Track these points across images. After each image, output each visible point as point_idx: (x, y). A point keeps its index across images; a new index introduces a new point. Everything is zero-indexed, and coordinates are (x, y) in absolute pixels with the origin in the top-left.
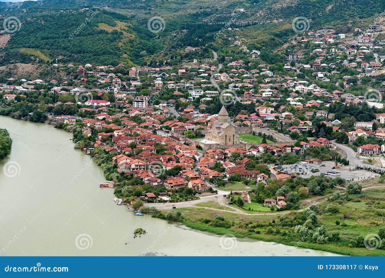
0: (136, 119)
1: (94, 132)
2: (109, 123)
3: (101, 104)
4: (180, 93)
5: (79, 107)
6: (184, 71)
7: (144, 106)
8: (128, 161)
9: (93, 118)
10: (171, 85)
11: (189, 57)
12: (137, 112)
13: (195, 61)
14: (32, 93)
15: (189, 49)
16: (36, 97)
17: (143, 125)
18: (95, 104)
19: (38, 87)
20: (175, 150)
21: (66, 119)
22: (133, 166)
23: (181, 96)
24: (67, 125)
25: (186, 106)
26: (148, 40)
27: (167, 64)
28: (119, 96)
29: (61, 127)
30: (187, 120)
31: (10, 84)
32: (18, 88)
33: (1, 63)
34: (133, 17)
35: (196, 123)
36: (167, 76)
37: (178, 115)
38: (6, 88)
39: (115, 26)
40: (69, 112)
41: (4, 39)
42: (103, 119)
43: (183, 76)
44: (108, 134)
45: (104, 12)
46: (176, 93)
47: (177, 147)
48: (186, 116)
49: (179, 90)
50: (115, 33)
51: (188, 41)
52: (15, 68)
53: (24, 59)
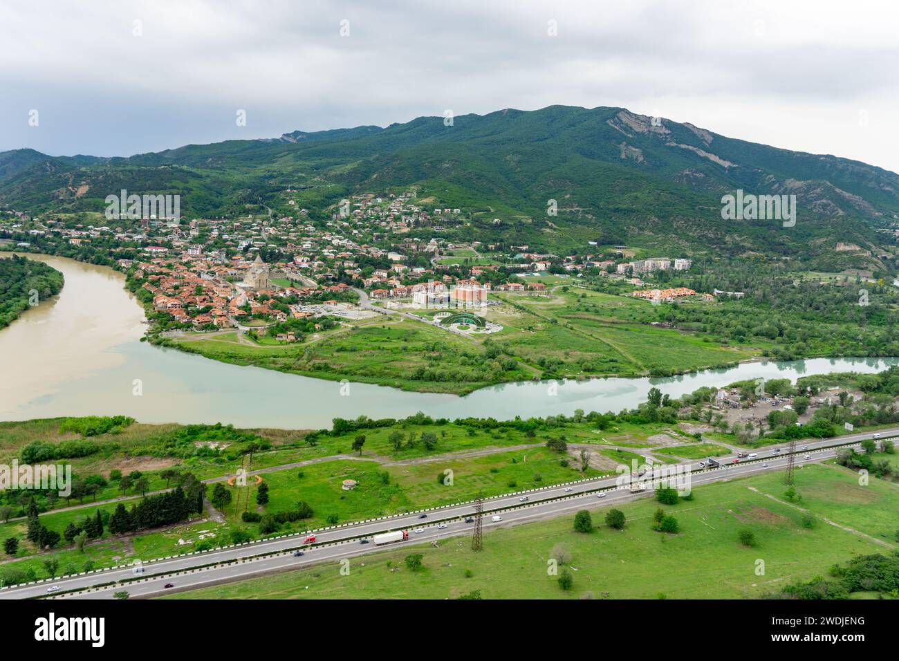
0: (187, 264)
1: (146, 274)
2: (162, 267)
3: (159, 250)
4: (232, 243)
5: (139, 252)
6: (238, 224)
7: (198, 254)
8: (166, 300)
9: (149, 262)
10: (225, 237)
11: (247, 212)
12: (190, 258)
13: (250, 216)
14: (98, 239)
15: (248, 206)
16: (100, 243)
17: (192, 269)
18: (154, 250)
19: (103, 233)
20: (213, 291)
21: (123, 263)
22: (169, 305)
23: (233, 246)
24: (124, 267)
25: (234, 254)
26: (217, 197)
27: (225, 218)
28: (177, 244)
29: (118, 269)
30: (232, 266)
31: (78, 229)
32: (84, 233)
33: (74, 211)
34: (208, 176)
35: (239, 269)
36: (224, 228)
37: (227, 262)
38: (74, 233)
39: (187, 182)
40: (128, 256)
41: (83, 190)
42: (158, 264)
43: (238, 228)
44: (158, 277)
45: (182, 171)
46: (228, 243)
47: (214, 289)
48: (233, 263)
49: (232, 241)
50: (187, 189)
51: (249, 199)
52: (85, 216)
53: (97, 208)
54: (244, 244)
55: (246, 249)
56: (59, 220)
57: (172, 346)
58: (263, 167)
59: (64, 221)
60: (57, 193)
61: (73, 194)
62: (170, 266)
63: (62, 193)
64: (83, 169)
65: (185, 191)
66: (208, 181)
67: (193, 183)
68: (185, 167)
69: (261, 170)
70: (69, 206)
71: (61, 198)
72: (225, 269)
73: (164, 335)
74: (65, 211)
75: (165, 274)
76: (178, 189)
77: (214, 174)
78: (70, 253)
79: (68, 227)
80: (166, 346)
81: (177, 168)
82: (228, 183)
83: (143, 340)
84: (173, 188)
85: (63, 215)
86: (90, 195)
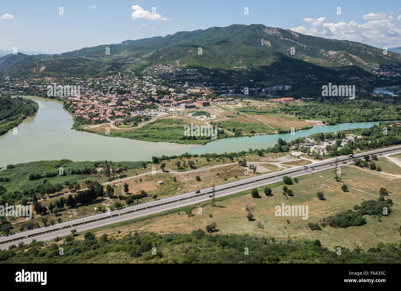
1: (71, 102)
2: (77, 99)
4: (105, 87)
6: (107, 79)
7: (92, 92)
9: (72, 97)
10: (102, 85)
11: (110, 74)
12: (89, 94)
13: (112, 76)
15: (111, 72)
17: (90, 99)
20: (99, 107)
22: (82, 114)
24: (62, 99)
25: (106, 92)
26: (98, 68)
27: (102, 77)
28: (83, 89)
29: (60, 100)
30: (106, 97)
31: (42, 85)
32: (45, 86)
33: (40, 77)
34: (93, 60)
35: (109, 98)
36: (101, 81)
38: (40, 86)
39: (85, 63)
41: (43, 69)
43: (107, 81)
44: (76, 102)
45: (82, 58)
46: (104, 87)
48: (106, 95)
50: (85, 66)
51: (111, 69)
52: (45, 79)
53: (49, 76)
54: (110, 87)
55: (111, 90)
56: (34, 81)
57: (85, 131)
58: (116, 55)
59: (36, 82)
60: (32, 70)
61: (39, 71)
62: (81, 98)
63: (34, 70)
64: (42, 60)
65: (85, 67)
66: (93, 62)
67: (87, 63)
68: (84, 57)
69: (115, 57)
70: (38, 75)
71: (34, 72)
72: (103, 98)
73: (81, 126)
74: (36, 77)
75: (79, 101)
76: (82, 66)
77: (96, 59)
78: (40, 94)
79: (38, 84)
80: (82, 130)
81: (80, 57)
82: (101, 63)
83: (72, 129)
84: (79, 66)
85: (36, 79)
86: (46, 70)
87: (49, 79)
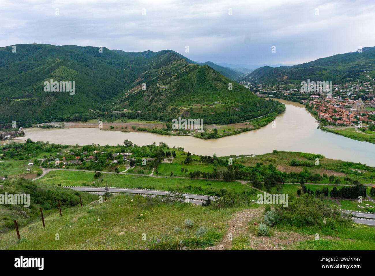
0: (327, 101)
1: (313, 105)
2: (318, 103)
3: (316, 97)
4: (344, 93)
5: (308, 97)
6: (346, 86)
7: (331, 97)
8: (323, 115)
9: (313, 101)
10: (341, 91)
11: (349, 81)
12: (328, 99)
13: (351, 83)
14: (293, 93)
15: (348, 79)
16: (294, 94)
17: (330, 103)
18: (314, 97)
19: (295, 91)
20: (341, 112)
21: (304, 101)
22: (325, 116)
23: (344, 94)
24: (304, 103)
25: (345, 97)
26: (334, 76)
27: (340, 84)
28: (322, 94)
29: (302, 103)
30: (346, 102)
31: (287, 90)
32: (289, 91)
33: (284, 85)
34: (329, 69)
35: (349, 103)
36: (340, 88)
37: (342, 101)
38: (285, 92)
39: (322, 72)
40: (305, 99)
41: (286, 77)
42: (316, 101)
43: (346, 88)
44: (317, 106)
45: (319, 68)
46: (342, 93)
47: (341, 111)
48: (346, 101)
49: (344, 92)
50: (322, 74)
51: (348, 76)
52: (289, 86)
53: (291, 83)
54: (349, 93)
55: (350, 96)
56: (281, 87)
57: (330, 131)
58: (352, 63)
59: (282, 88)
60: (278, 79)
61: (282, 79)
62: (320, 102)
63: (279, 79)
64: (285, 70)
65: (322, 75)
66: (329, 71)
67: (324, 72)
68: (320, 66)
69: (351, 65)
70: (283, 83)
71: (279, 80)
72: (343, 103)
73: (325, 127)
74: (282, 84)
75: (320, 105)
76: (319, 74)
77: (331, 68)
78: (285, 98)
79: (284, 90)
80: (327, 131)
81: (317, 67)
82: (338, 71)
83: (318, 128)
84: (317, 74)
85: (282, 86)
86: (288, 78)
87: (292, 85)
